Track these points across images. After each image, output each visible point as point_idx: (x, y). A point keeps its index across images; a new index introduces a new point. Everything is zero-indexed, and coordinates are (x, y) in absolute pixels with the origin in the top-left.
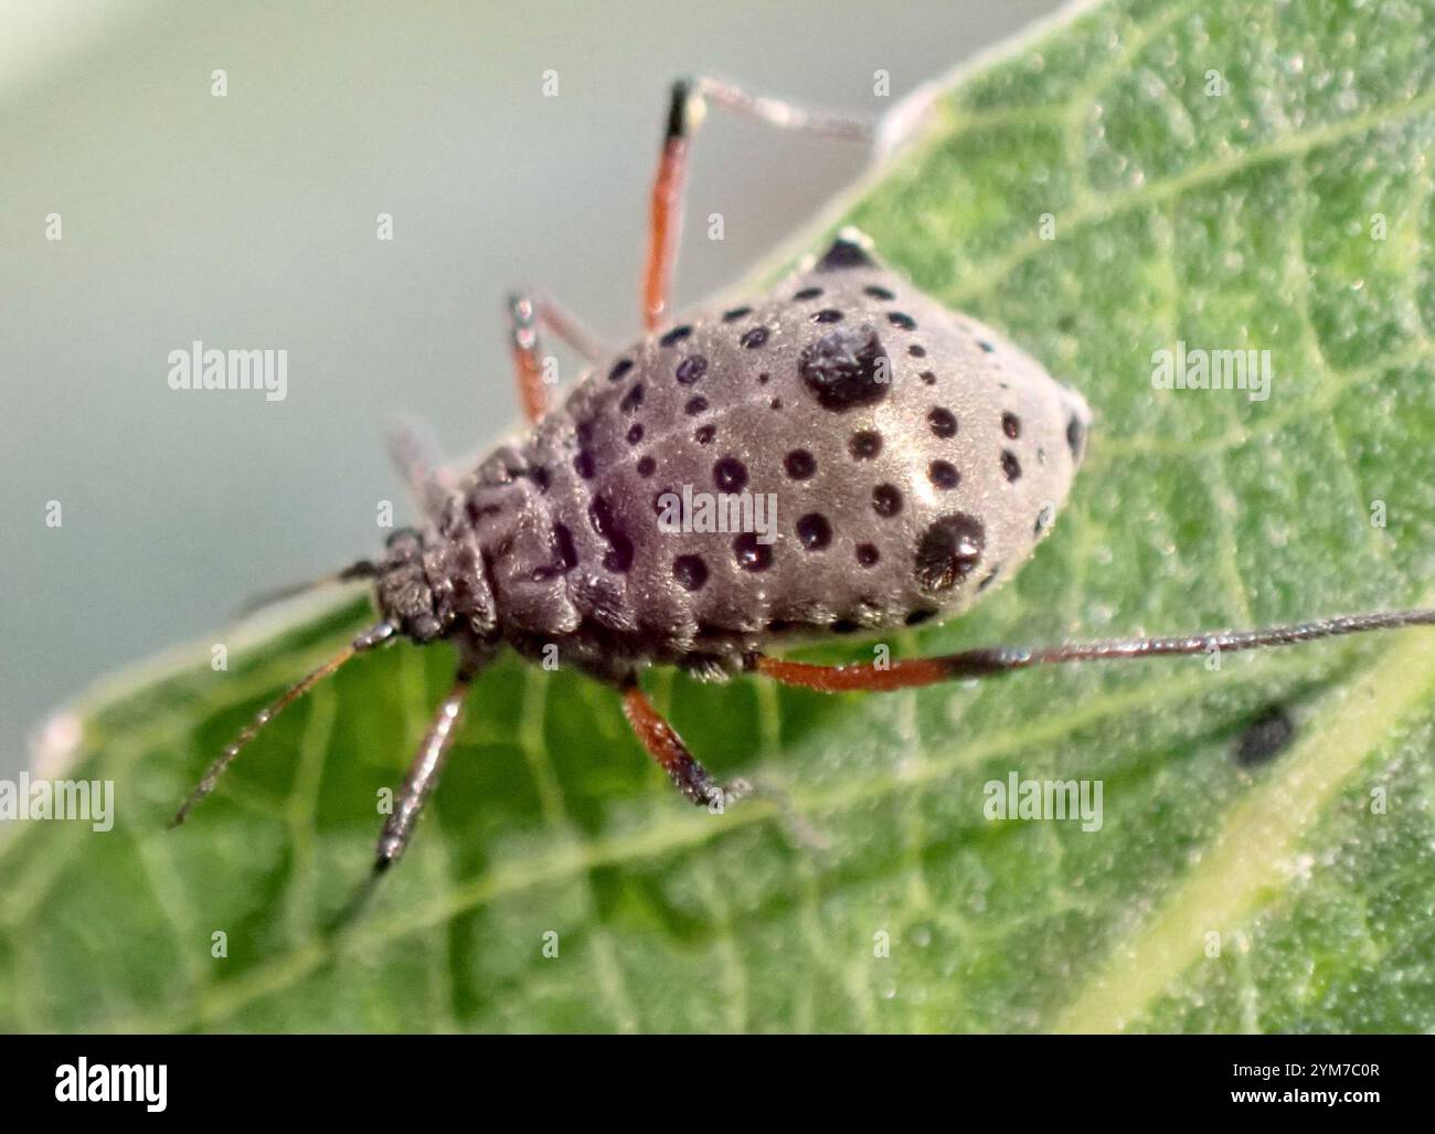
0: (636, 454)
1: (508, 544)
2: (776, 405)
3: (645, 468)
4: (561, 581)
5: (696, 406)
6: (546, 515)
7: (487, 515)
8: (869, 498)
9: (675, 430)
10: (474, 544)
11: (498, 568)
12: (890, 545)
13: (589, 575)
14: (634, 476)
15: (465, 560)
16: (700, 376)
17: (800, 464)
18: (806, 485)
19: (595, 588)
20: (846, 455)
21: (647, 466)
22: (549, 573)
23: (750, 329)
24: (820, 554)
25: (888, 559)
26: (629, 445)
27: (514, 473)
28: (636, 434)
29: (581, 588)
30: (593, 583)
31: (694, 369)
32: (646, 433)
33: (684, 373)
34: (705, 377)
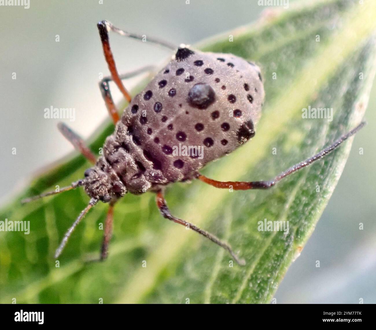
0: (152, 137)
1: (125, 171)
2: (187, 113)
3: (157, 141)
4: (143, 177)
5: (164, 119)
6: (132, 160)
7: (115, 164)
8: (220, 128)
9: (161, 128)
10: (114, 172)
11: (124, 178)
12: (230, 138)
13: (151, 173)
14: (154, 144)
15: (113, 178)
16: (161, 109)
17: (200, 127)
18: (202, 131)
19: (154, 176)
20: (211, 120)
21: (157, 140)
22: (139, 175)
23: (169, 89)
24: (212, 147)
25: (230, 141)
26: (149, 135)
27: (117, 147)
28: (150, 131)
29: (150, 177)
30: (153, 175)
31: (158, 107)
32: (153, 130)
33: (156, 108)
34: (163, 109)
